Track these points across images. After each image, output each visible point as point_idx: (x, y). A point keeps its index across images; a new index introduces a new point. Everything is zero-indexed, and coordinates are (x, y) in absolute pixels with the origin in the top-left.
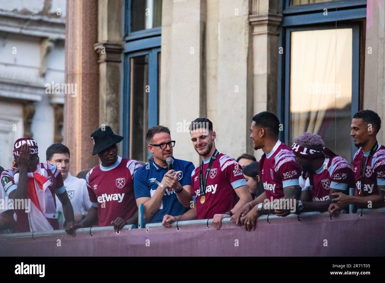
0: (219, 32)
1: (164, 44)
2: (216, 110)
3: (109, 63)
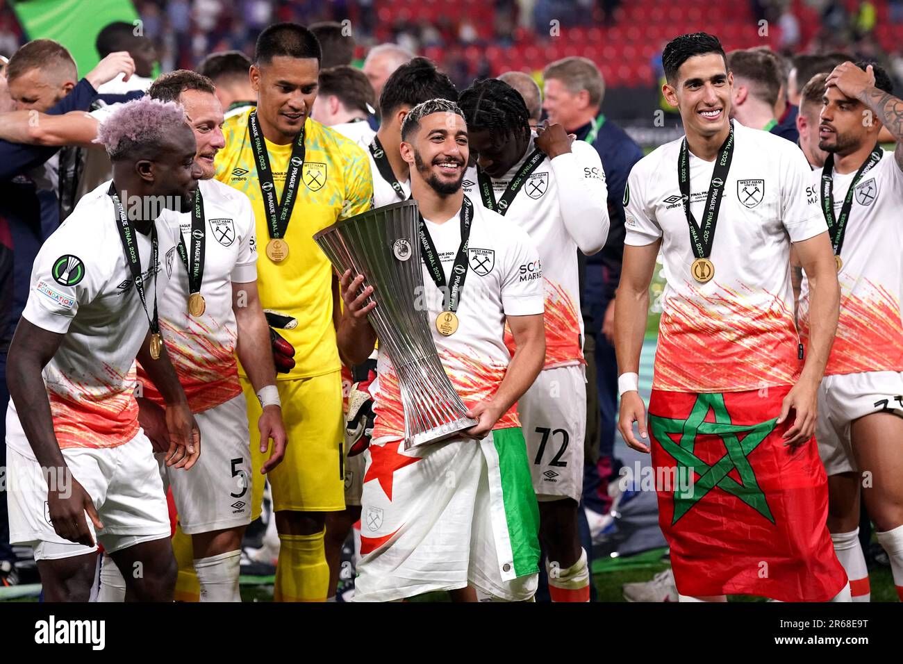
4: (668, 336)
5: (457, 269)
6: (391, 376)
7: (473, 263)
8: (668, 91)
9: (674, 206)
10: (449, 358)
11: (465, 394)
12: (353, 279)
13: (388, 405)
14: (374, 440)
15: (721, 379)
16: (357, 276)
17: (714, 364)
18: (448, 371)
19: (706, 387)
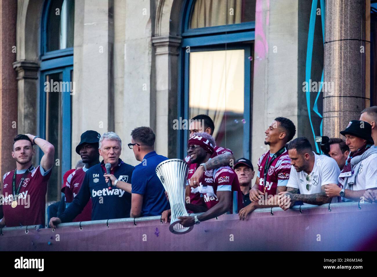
0: (125, 52)
1: (76, 63)
2: (123, 122)
3: (27, 80)
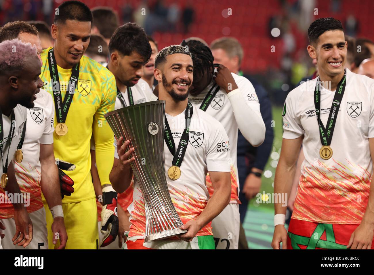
4: (304, 189)
5: (182, 142)
6: (141, 202)
7: (191, 140)
8: (311, 49)
9: (311, 116)
10: (175, 193)
11: (183, 215)
12: (124, 142)
13: (139, 218)
14: (129, 238)
15: (333, 216)
16: (126, 141)
17: (329, 207)
18: (174, 201)
19: (323, 220)
